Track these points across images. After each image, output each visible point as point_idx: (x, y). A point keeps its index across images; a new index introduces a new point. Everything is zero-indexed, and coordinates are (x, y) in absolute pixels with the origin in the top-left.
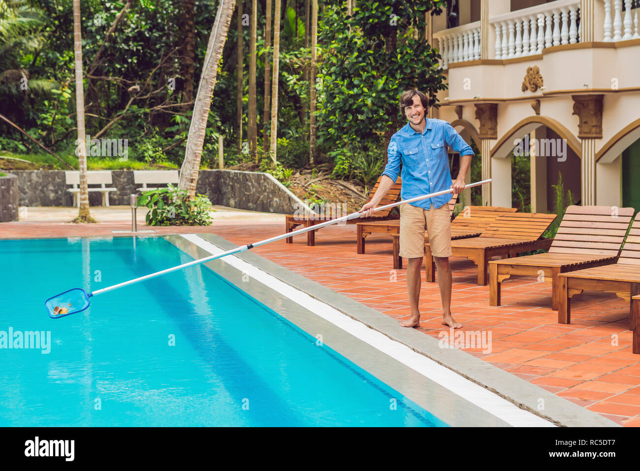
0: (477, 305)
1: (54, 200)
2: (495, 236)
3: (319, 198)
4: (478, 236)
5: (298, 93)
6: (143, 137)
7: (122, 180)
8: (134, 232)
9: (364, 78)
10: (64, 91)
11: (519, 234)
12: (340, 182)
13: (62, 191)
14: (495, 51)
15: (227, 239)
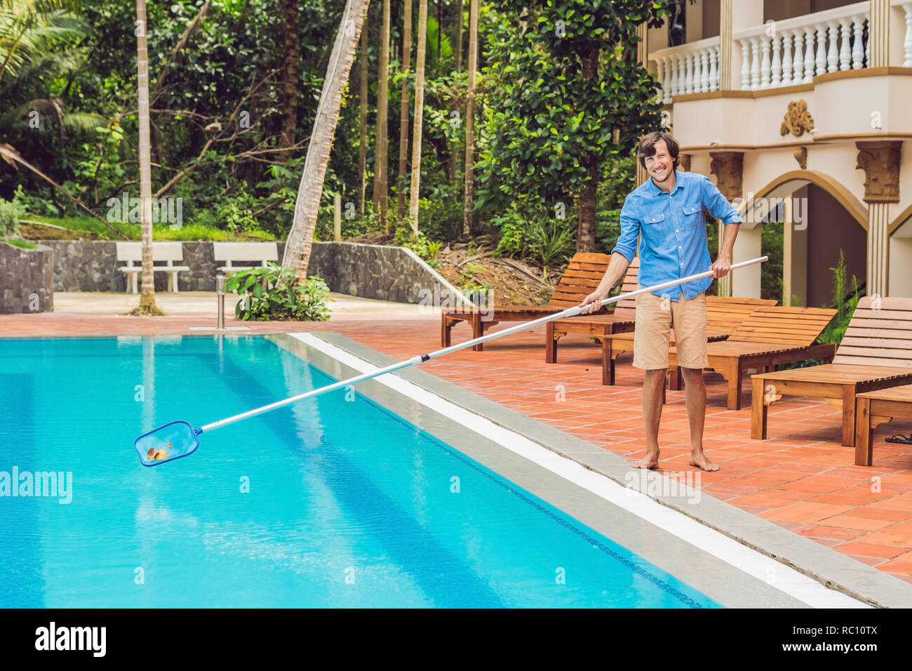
0: (731, 437)
1: (100, 283)
2: (749, 339)
3: (478, 284)
4: (724, 338)
5: (447, 135)
6: (223, 195)
7: (197, 255)
8: (221, 329)
9: (552, 115)
10: (114, 130)
11: (785, 336)
12: (508, 260)
13: (111, 270)
14: (741, 79)
15: (356, 340)
